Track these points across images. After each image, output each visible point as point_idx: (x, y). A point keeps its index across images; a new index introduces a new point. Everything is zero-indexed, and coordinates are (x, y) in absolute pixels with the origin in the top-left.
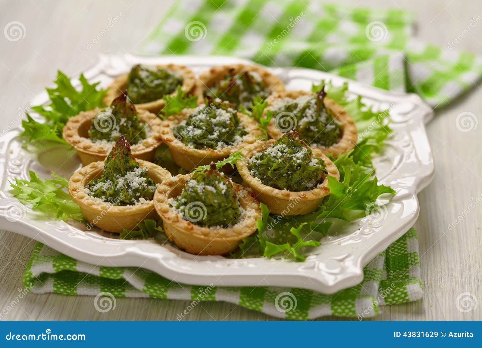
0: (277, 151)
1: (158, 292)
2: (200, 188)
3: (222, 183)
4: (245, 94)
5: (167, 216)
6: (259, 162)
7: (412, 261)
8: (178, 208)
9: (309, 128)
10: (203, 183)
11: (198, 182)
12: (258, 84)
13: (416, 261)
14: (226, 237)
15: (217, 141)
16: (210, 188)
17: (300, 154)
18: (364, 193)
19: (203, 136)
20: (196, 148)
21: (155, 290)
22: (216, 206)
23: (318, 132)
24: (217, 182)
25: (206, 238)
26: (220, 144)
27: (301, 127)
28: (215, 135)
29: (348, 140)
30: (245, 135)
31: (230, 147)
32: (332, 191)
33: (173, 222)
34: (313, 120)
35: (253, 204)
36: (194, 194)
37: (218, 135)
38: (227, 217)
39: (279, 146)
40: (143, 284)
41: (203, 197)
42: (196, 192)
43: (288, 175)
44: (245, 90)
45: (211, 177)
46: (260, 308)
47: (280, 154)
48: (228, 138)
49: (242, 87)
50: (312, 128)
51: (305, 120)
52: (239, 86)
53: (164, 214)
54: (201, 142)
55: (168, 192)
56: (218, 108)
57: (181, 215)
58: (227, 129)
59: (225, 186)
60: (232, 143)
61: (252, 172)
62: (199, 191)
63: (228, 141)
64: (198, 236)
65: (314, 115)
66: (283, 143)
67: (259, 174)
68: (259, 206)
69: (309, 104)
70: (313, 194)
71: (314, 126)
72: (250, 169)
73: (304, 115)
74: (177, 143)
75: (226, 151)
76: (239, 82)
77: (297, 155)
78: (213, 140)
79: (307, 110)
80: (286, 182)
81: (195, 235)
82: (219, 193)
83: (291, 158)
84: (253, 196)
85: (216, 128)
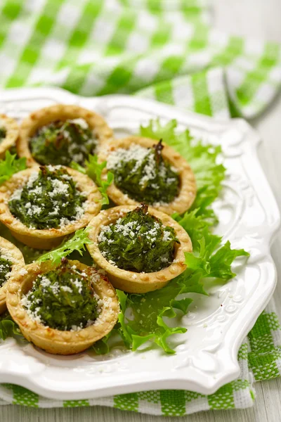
0: (128, 230)
1: (29, 403)
2: (54, 288)
3: (77, 280)
4: (74, 146)
5: (22, 321)
6: (110, 241)
7: (273, 325)
8: (33, 310)
9: (151, 186)
10: (57, 283)
11: (51, 281)
12: (85, 131)
13: (277, 325)
14: (89, 339)
15: (58, 217)
16: (65, 288)
17: (152, 230)
18: (219, 260)
19: (43, 214)
20: (38, 228)
21: (25, 401)
22: (74, 306)
23: (160, 189)
24: (71, 280)
25: (69, 344)
26: (62, 220)
27: (143, 187)
28: (56, 212)
29: (189, 191)
30: (84, 201)
31: (73, 222)
32: (189, 265)
33: (32, 329)
34: (153, 178)
35: (109, 290)
36: (49, 296)
37: (58, 211)
38: (86, 314)
39: (130, 224)
40: (12, 396)
41: (60, 299)
42: (50, 293)
43: (143, 255)
44: (74, 141)
45: (65, 275)
46: (136, 408)
47: (132, 234)
48: (69, 213)
49: (70, 139)
50: (153, 186)
51: (146, 178)
52: (67, 139)
53: (21, 321)
54: (42, 221)
55: (20, 290)
56: (53, 178)
57: (38, 319)
58: (67, 203)
59: (80, 282)
60: (74, 217)
61: (104, 253)
62: (55, 293)
63: (70, 215)
64: (60, 343)
65: (154, 172)
66: (134, 220)
67: (113, 256)
68: (115, 294)
69: (147, 160)
70: (172, 273)
71: (155, 183)
72: (101, 249)
73: (143, 172)
74: (16, 224)
75: (70, 229)
76: (66, 134)
77: (151, 232)
78: (55, 217)
79: (146, 167)
80: (142, 262)
81: (57, 342)
82: (75, 293)
83: (145, 237)
84: (105, 280)
85: (55, 203)
